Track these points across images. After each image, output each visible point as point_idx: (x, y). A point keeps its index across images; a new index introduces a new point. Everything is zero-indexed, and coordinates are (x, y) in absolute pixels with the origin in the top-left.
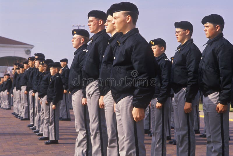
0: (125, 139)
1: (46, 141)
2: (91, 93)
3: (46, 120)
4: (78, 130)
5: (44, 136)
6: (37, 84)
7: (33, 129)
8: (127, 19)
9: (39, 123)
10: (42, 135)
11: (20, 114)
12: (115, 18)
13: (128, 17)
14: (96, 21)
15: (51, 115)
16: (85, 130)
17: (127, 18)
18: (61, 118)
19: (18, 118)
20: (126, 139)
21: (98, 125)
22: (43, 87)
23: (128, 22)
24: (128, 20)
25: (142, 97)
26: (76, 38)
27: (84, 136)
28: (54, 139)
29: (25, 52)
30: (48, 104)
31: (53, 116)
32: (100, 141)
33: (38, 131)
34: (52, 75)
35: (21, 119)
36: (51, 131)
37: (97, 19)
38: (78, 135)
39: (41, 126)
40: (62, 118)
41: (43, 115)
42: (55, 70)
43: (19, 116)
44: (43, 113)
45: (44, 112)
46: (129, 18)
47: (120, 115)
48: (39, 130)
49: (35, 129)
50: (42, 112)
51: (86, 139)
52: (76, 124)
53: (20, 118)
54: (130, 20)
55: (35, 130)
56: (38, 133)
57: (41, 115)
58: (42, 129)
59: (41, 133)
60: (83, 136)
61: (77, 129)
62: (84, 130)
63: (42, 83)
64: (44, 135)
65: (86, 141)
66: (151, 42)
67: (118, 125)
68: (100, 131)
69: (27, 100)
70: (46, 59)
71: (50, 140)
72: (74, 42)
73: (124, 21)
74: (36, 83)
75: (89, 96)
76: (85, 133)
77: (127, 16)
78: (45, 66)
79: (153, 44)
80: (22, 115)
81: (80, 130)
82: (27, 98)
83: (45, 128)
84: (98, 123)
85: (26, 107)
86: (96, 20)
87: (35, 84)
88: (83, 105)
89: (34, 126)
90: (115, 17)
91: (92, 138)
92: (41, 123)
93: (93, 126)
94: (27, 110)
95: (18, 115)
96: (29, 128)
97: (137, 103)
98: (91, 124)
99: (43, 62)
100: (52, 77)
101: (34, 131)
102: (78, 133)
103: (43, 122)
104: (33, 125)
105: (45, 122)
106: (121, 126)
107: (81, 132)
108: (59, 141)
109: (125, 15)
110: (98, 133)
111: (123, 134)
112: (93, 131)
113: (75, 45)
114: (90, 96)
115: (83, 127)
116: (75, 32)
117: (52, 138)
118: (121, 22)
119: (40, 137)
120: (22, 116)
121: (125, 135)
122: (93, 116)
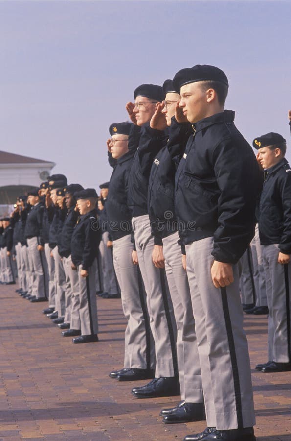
0: (206, 324)
1: (76, 337)
2: (144, 241)
3: (76, 299)
4: (127, 313)
5: (72, 328)
6: (56, 231)
7: (53, 317)
8: (208, 96)
9: (62, 305)
10: (68, 326)
11: (30, 290)
12: (186, 96)
13: (210, 91)
14: (149, 104)
15: (81, 288)
16: (142, 311)
17: (207, 94)
18: (107, 293)
19: (27, 298)
20: (208, 323)
21: (162, 300)
22: (66, 237)
23: (209, 100)
24: (210, 96)
25: (230, 240)
26: (117, 140)
27: (141, 322)
28: (90, 333)
29: (38, 176)
30: (75, 269)
31: (86, 290)
32: (168, 329)
33: (62, 321)
34: (81, 213)
35: (31, 300)
36: (83, 317)
37: (152, 101)
38: (129, 321)
39: (66, 309)
40: (109, 293)
41: (69, 289)
42: (86, 204)
43: (29, 295)
44: (70, 286)
45: (72, 284)
46: (212, 93)
47: (194, 278)
48: (63, 318)
49: (57, 317)
50: (67, 285)
51: (144, 329)
52: (124, 301)
53: (29, 299)
54: (213, 96)
55: (57, 319)
56: (62, 324)
57: (64, 290)
58: (69, 316)
59: (68, 322)
60: (139, 322)
61: (125, 312)
62: (139, 312)
63: (64, 229)
64: (73, 325)
65: (144, 333)
66: (256, 141)
67: (192, 298)
68: (166, 311)
69: (40, 264)
70: (69, 183)
71: (82, 334)
72: (114, 147)
73: (202, 99)
74: (54, 231)
75: (141, 247)
76: (141, 317)
77: (208, 91)
78: (68, 197)
79: (260, 145)
80: (33, 292)
81: (133, 312)
82: (40, 259)
83: (73, 313)
84: (160, 296)
85: (40, 277)
86: (149, 102)
87: (52, 232)
88: (135, 263)
89: (54, 312)
90: (184, 94)
91: (152, 325)
92: (66, 305)
93: (153, 302)
94: (43, 282)
95: (27, 292)
96: (45, 315)
97: (218, 252)
98: (149, 300)
99: (65, 190)
100: (81, 217)
101: (54, 320)
102: (129, 319)
103: (69, 303)
104: (53, 309)
105: (74, 301)
106: (199, 297)
107: (134, 315)
108: (100, 336)
109: (204, 88)
110: (162, 314)
111: (204, 314)
112: (153, 312)
113: (117, 152)
114: (143, 247)
115: (137, 306)
116: (115, 129)
117: (86, 331)
118: (196, 102)
119: (66, 331)
120: (33, 295)
121: (206, 316)
122: (151, 284)
